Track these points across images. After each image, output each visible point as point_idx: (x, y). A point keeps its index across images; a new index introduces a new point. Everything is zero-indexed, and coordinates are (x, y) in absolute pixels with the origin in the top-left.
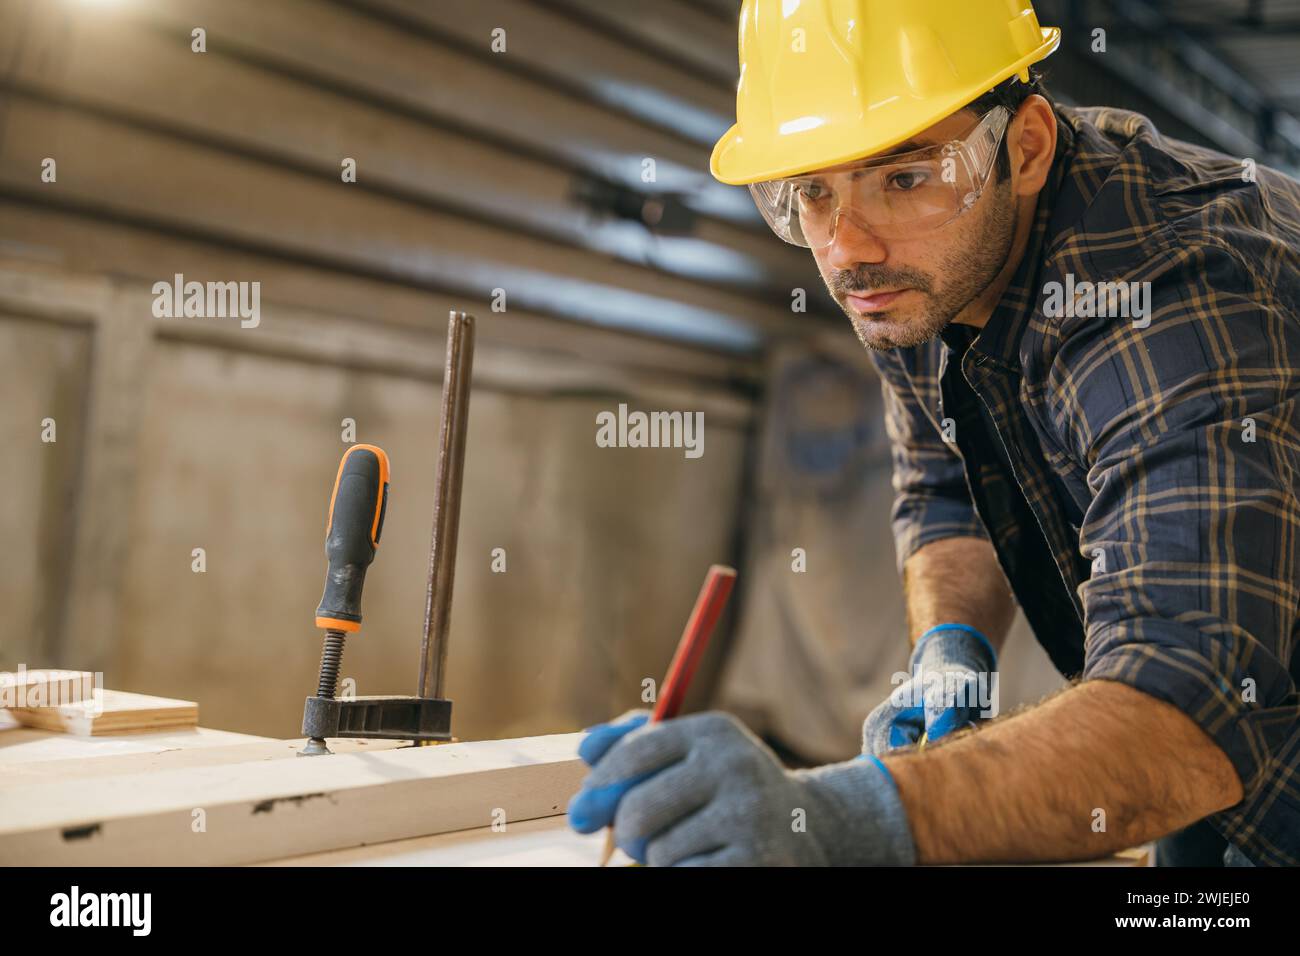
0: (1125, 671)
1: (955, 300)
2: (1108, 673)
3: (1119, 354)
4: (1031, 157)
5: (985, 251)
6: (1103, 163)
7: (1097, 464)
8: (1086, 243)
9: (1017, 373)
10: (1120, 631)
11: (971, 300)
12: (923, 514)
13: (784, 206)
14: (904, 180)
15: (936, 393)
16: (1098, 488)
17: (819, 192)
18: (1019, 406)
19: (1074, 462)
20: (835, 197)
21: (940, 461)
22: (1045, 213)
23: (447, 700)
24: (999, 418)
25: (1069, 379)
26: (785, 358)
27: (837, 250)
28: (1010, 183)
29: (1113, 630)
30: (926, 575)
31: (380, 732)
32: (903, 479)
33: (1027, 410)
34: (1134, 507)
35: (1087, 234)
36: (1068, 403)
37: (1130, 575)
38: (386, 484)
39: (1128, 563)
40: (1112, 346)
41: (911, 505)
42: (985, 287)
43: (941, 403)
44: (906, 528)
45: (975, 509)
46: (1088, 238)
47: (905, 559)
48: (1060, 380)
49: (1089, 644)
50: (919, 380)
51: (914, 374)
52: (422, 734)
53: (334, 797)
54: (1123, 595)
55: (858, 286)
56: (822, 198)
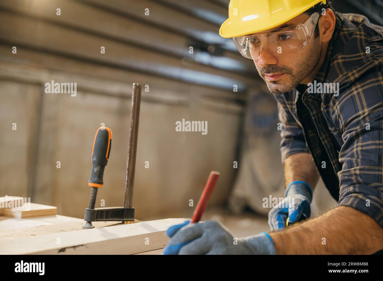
0: (352, 203)
1: (300, 77)
2: (346, 204)
3: (354, 95)
4: (327, 29)
5: (310, 61)
6: (351, 32)
7: (345, 132)
8: (344, 58)
9: (320, 101)
10: (351, 189)
11: (306, 77)
12: (290, 145)
13: (245, 45)
14: (283, 37)
15: (295, 107)
16: (345, 140)
17: (256, 41)
18: (321, 111)
19: (338, 130)
20: (261, 43)
21: (296, 129)
22: (331, 48)
23: (133, 208)
24: (314, 116)
25: (337, 103)
26: (253, 93)
27: (261, 60)
28: (319, 38)
29: (349, 188)
30: (291, 165)
31: (110, 219)
32: (284, 134)
33: (323, 113)
34: (357, 147)
35: (345, 55)
36: (336, 111)
37: (355, 170)
38: (111, 140)
39: (355, 166)
40: (352, 93)
41: (286, 142)
42: (310, 72)
43: (296, 110)
44: (285, 149)
45: (307, 144)
46: (345, 57)
47: (284, 159)
48: (334, 103)
49: (341, 192)
50: (290, 102)
51: (288, 100)
52: (125, 219)
53: (87, 246)
54: (352, 177)
55: (268, 72)
56: (256, 43)
